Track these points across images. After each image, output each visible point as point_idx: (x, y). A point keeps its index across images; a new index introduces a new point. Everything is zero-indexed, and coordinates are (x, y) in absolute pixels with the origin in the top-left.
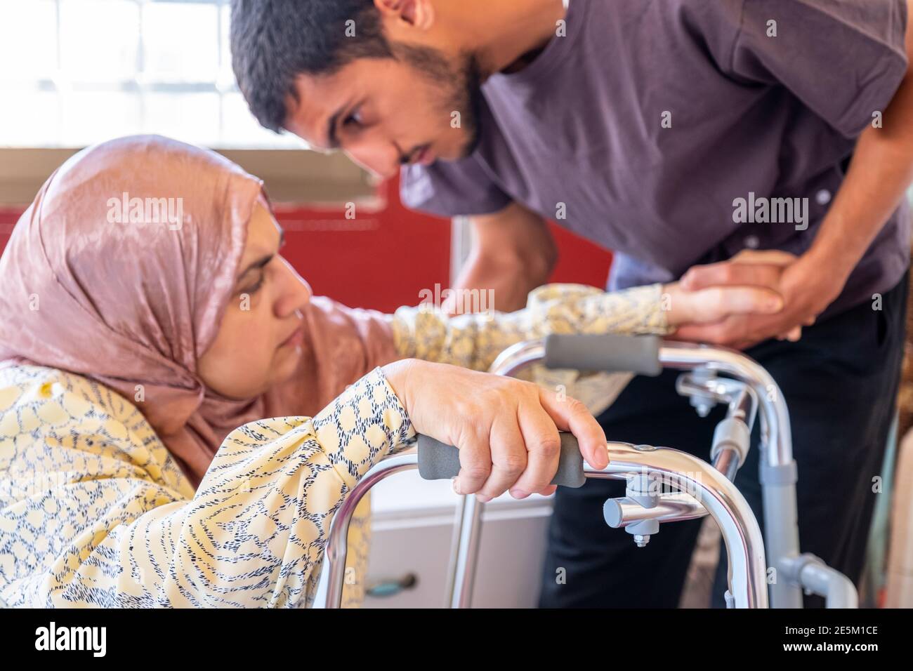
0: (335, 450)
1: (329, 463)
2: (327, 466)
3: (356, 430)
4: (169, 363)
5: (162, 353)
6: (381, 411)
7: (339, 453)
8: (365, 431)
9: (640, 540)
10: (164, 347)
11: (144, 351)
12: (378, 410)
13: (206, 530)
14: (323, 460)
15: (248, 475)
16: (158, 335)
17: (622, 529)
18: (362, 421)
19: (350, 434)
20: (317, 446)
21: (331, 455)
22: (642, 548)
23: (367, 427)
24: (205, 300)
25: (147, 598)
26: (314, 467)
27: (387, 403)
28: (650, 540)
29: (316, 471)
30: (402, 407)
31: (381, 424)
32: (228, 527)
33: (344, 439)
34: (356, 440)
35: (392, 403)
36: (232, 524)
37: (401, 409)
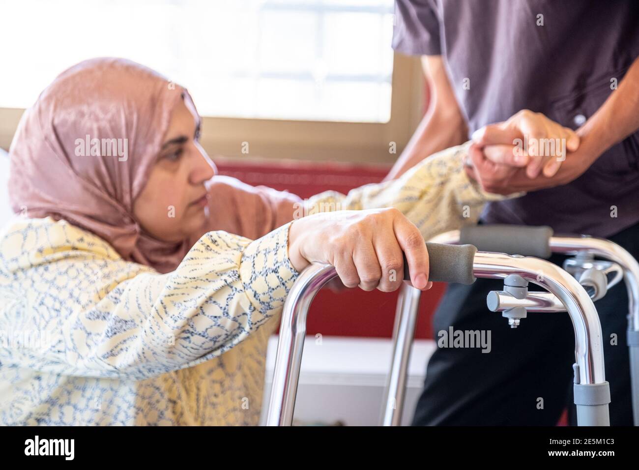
0: (248, 281)
1: (242, 289)
2: (241, 290)
3: (262, 273)
4: (114, 202)
5: (110, 194)
6: (279, 267)
7: (249, 284)
8: (267, 275)
9: (513, 322)
10: (111, 189)
11: (97, 191)
12: (277, 265)
13: (162, 303)
14: (239, 286)
15: (190, 278)
16: (107, 180)
17: (499, 313)
18: (267, 268)
19: (258, 274)
20: (237, 275)
21: (244, 283)
22: (513, 329)
23: (269, 274)
24: (140, 159)
25: (132, 321)
26: (234, 289)
27: (283, 263)
28: (520, 323)
29: (234, 292)
30: (292, 267)
31: (278, 275)
32: (177, 305)
33: (254, 276)
34: (261, 279)
35: (285, 264)
36: (180, 305)
37: (291, 269)
